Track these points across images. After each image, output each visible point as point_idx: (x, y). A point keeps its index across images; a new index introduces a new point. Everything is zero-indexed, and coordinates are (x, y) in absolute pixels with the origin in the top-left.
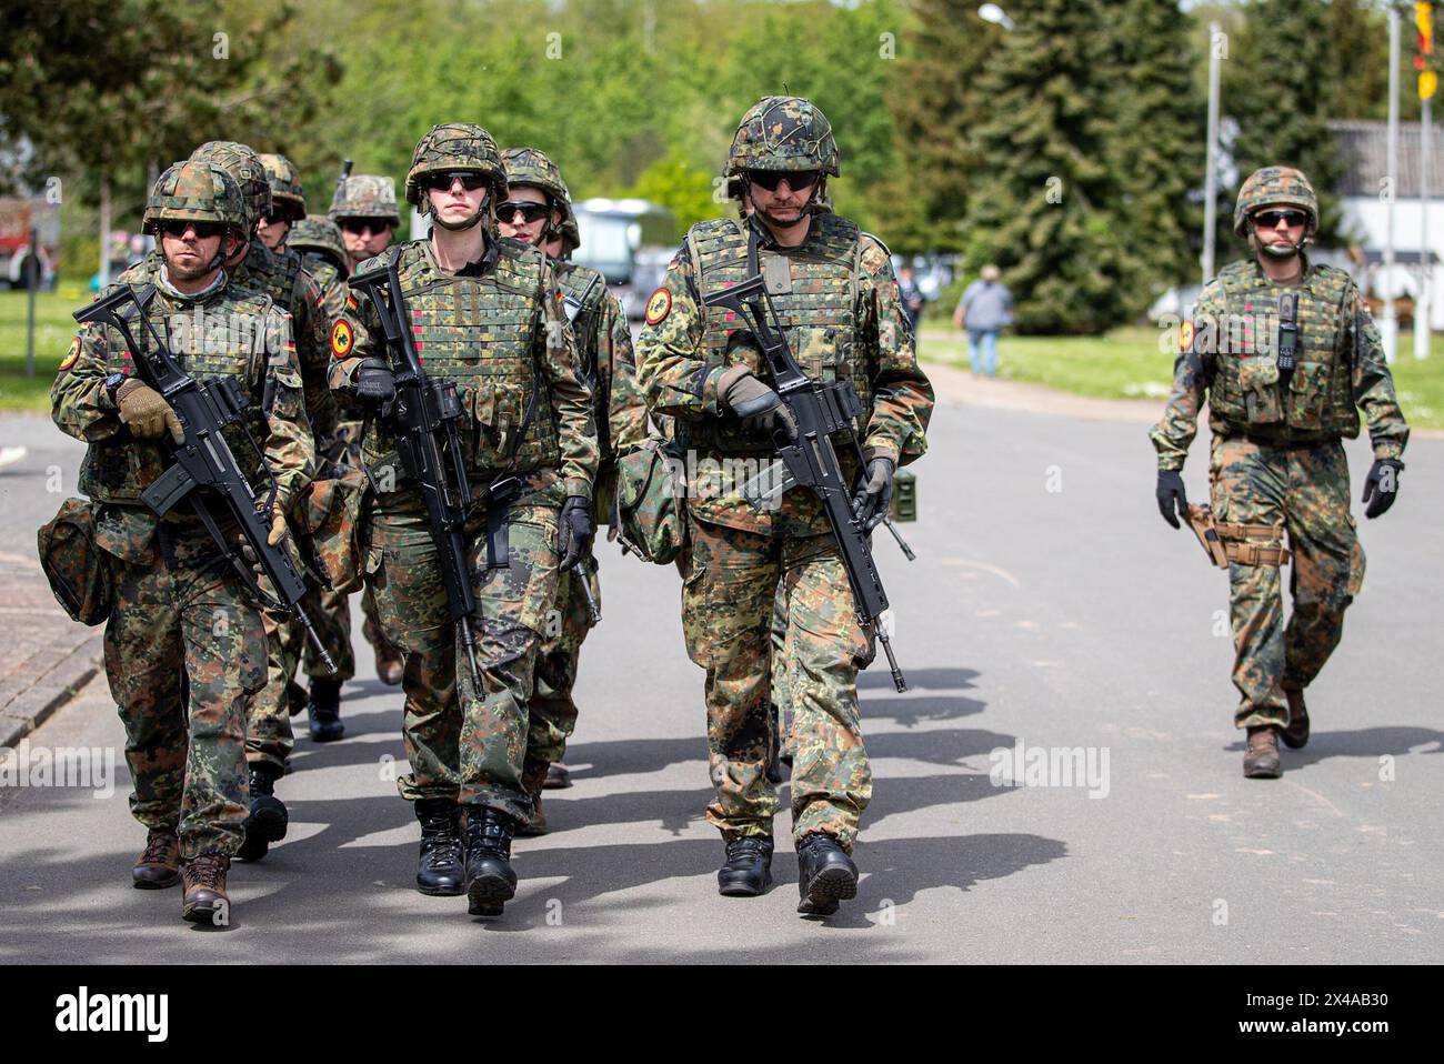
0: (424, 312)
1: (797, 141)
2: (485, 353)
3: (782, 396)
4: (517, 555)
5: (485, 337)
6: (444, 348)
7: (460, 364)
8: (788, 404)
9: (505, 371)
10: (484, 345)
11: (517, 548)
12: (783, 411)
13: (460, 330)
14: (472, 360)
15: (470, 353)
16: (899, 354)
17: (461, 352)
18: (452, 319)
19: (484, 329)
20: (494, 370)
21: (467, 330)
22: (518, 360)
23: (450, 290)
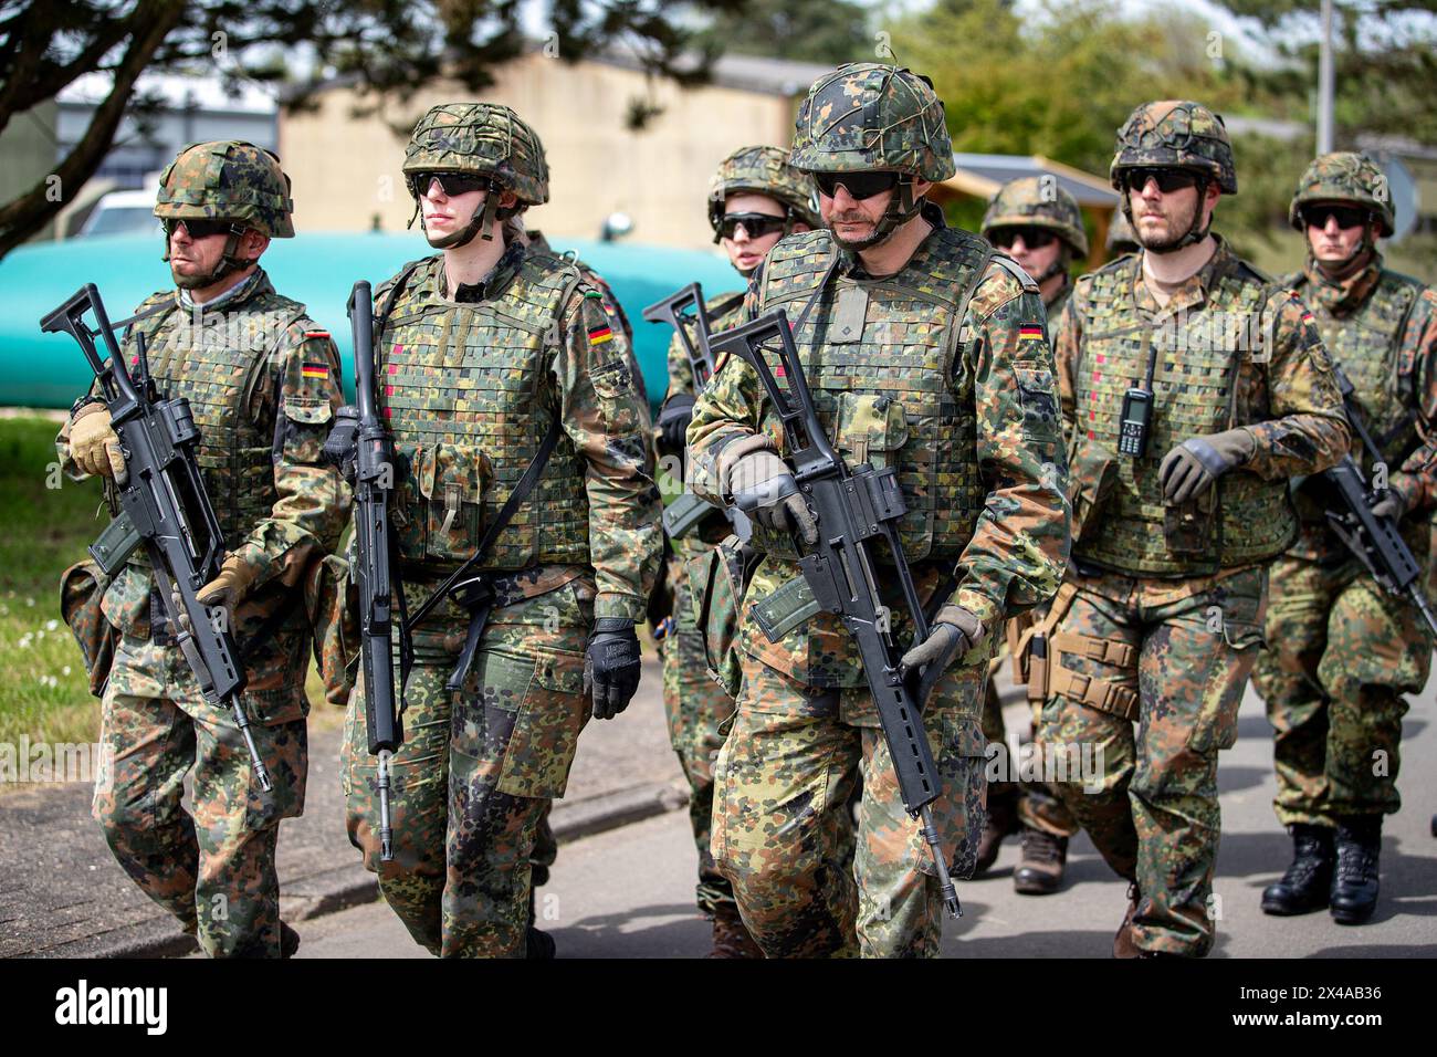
0: (405, 348)
1: (849, 129)
2: (461, 405)
3: (799, 484)
4: (496, 699)
5: (464, 383)
6: (416, 395)
7: (431, 416)
8: (808, 496)
9: (483, 430)
10: (461, 393)
11: (497, 688)
12: (796, 503)
13: (438, 372)
14: (445, 413)
15: (443, 404)
16: (1001, 435)
17: (432, 402)
18: (431, 358)
19: (465, 372)
20: (468, 427)
21: (445, 373)
22: (500, 417)
23: (440, 320)
